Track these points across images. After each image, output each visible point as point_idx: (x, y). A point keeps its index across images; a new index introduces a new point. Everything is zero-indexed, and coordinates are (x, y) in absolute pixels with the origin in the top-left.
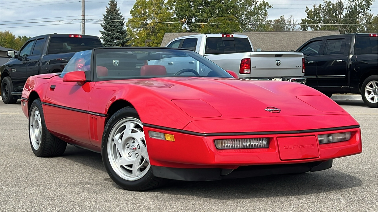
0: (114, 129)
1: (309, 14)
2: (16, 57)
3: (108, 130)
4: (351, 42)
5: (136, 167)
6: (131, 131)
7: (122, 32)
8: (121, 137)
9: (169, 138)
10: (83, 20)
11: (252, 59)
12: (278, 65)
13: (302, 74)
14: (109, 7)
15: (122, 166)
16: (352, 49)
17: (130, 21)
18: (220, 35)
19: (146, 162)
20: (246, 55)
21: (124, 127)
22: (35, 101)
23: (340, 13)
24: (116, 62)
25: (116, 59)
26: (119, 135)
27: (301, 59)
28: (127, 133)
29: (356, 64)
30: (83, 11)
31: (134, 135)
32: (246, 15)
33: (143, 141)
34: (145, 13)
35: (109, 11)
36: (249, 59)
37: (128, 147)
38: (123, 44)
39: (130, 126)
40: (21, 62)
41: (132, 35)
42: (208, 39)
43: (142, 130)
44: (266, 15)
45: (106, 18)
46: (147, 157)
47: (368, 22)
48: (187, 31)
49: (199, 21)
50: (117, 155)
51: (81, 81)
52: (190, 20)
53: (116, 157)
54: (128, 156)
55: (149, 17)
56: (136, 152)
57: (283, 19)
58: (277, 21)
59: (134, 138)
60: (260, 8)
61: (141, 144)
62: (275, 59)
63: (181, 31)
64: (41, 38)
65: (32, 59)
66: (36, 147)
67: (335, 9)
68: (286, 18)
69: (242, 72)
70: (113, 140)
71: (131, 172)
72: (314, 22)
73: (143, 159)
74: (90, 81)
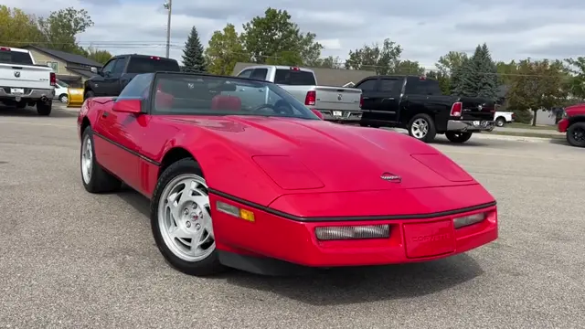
0: (168, 187)
1: (352, 56)
2: (99, 73)
3: (160, 187)
4: (403, 83)
5: (197, 243)
6: (191, 192)
7: (200, 59)
8: (178, 199)
9: (246, 215)
10: (168, 45)
11: (317, 92)
12: (339, 99)
13: (360, 109)
14: (190, 36)
15: (176, 239)
16: (403, 89)
17: (208, 50)
18: (288, 68)
19: (210, 238)
20: (312, 88)
21: (183, 187)
22: (88, 127)
23: (376, 57)
24: (191, 85)
25: (191, 82)
26: (175, 195)
27: (359, 96)
28: (186, 195)
29: (405, 102)
30: (169, 38)
31: (196, 199)
32: (303, 53)
33: (207, 208)
34: (221, 44)
35: (190, 40)
36: (314, 92)
37: (187, 214)
38: (201, 69)
39: (191, 185)
40: (103, 79)
41: (209, 61)
42: (277, 71)
43: (206, 192)
44: (319, 54)
45: (188, 45)
46: (211, 232)
47: (396, 66)
48: (254, 62)
49: (265, 54)
50: (171, 222)
51: (134, 113)
52: (257, 53)
53: (169, 224)
54: (185, 226)
55: (224, 47)
56: (197, 222)
57: (331, 58)
58: (326, 60)
59: (194, 203)
60: (314, 48)
61: (205, 212)
62: (338, 94)
63: (249, 61)
64: (123, 57)
65: (114, 76)
66: (87, 180)
67: (371, 54)
68: (334, 58)
69: (307, 103)
70: (166, 201)
71: (189, 248)
72: (356, 63)
73: (206, 233)
74: (146, 114)
